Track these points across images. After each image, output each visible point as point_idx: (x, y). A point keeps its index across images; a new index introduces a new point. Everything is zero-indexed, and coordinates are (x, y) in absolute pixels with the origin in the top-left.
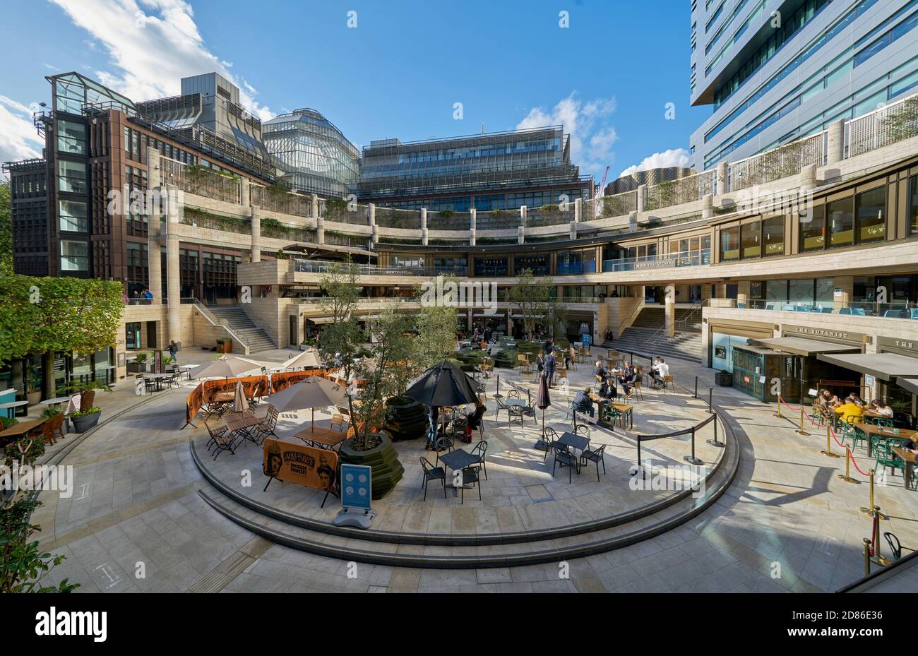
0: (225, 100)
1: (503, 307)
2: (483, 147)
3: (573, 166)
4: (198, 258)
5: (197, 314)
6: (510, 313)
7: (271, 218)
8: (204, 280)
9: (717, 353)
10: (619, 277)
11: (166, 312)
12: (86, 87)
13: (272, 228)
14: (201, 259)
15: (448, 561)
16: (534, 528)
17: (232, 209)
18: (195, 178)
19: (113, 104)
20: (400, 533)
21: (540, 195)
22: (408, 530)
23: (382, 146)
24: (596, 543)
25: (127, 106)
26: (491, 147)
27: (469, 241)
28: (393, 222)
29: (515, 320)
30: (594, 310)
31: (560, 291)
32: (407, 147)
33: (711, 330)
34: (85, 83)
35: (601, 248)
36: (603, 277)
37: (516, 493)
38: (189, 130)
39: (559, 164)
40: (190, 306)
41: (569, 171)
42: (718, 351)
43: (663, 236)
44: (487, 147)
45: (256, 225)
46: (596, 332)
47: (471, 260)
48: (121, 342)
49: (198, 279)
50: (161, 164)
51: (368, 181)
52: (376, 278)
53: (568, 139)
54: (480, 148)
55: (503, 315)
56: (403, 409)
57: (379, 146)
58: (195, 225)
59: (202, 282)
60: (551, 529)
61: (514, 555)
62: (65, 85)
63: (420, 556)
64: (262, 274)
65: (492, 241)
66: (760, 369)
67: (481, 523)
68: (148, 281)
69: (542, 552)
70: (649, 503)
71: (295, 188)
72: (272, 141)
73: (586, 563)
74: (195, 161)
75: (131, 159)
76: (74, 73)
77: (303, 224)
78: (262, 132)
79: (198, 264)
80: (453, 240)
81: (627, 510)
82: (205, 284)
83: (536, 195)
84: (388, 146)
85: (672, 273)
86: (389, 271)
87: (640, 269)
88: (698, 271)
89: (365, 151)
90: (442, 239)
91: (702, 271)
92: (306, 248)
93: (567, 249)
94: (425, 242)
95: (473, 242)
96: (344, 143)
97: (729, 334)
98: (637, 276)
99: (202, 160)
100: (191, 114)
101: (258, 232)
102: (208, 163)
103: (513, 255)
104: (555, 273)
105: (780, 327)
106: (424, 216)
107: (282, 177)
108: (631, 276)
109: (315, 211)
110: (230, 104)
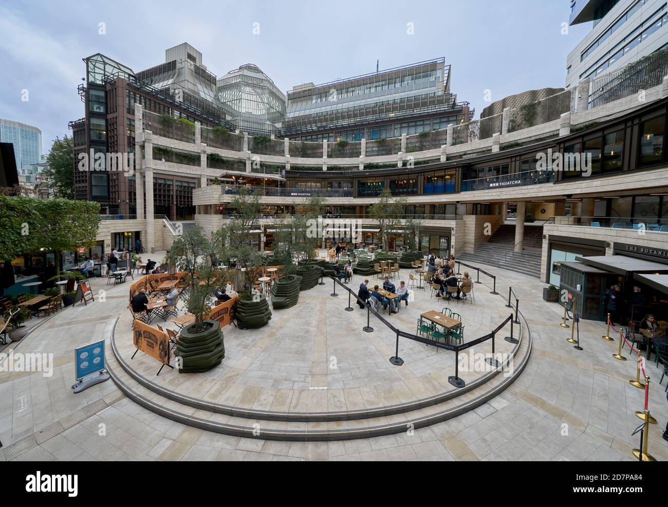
0: (192, 63)
2: (377, 84)
3: (452, 94)
4: (173, 185)
5: (165, 226)
7: (214, 153)
8: (177, 201)
9: (554, 270)
10: (474, 197)
11: (145, 224)
12: (105, 63)
13: (215, 161)
14: (174, 186)
15: (222, 428)
16: (297, 410)
17: (189, 147)
18: (166, 127)
19: (120, 74)
20: (200, 400)
21: (422, 123)
22: (206, 399)
23: (301, 90)
24: (340, 431)
25: (130, 75)
26: (384, 83)
27: (358, 167)
28: (304, 152)
29: (387, 234)
30: (452, 226)
31: (427, 209)
32: (319, 89)
33: (551, 246)
34: (105, 61)
35: (460, 169)
36: (461, 196)
37: (302, 379)
38: (168, 89)
39: (440, 93)
40: (160, 220)
41: (447, 100)
42: (555, 266)
43: (516, 156)
44: (380, 83)
45: (204, 159)
46: (453, 246)
47: (356, 183)
48: (108, 246)
49: (173, 201)
50: (143, 116)
51: (290, 119)
52: (283, 199)
53: (449, 70)
54: (375, 84)
55: (378, 230)
56: (247, 304)
57: (299, 90)
58: (164, 160)
59: (175, 203)
60: (309, 413)
61: (271, 431)
62: (94, 63)
63: (206, 421)
64: (205, 197)
65: (377, 166)
66: (581, 286)
67: (260, 401)
68: (136, 202)
69: (293, 432)
70: (403, 402)
71: (238, 128)
72: (229, 92)
73: (326, 447)
74: (170, 112)
75: (130, 113)
76: (98, 54)
77: (237, 157)
78: (218, 86)
79: (173, 190)
80: (346, 166)
81: (381, 405)
82: (177, 204)
84: (305, 89)
85: (519, 192)
86: (293, 193)
87: (493, 188)
88: (543, 190)
89: (289, 95)
90: (338, 166)
91: (546, 189)
92: (234, 176)
93: (432, 171)
94: (325, 169)
95: (361, 168)
96: (274, 90)
97: (566, 251)
98: (490, 194)
99: (175, 111)
100: (171, 76)
101: (204, 164)
102: (179, 113)
103: (388, 177)
104: (422, 193)
105: (612, 245)
106: (325, 146)
107: (230, 121)
108: (484, 194)
109: (245, 146)
110: (195, 66)
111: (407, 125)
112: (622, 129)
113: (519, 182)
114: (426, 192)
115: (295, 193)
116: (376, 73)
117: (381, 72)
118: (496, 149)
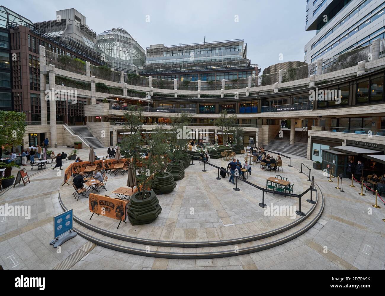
0: (78, 22)
1: (213, 129)
2: (205, 49)
3: (248, 59)
5: (65, 130)
6: (216, 132)
7: (101, 82)
8: (69, 113)
9: (314, 153)
10: (268, 115)
11: (50, 128)
12: (8, 14)
13: (101, 88)
14: (67, 102)
15: (182, 255)
16: (225, 239)
17: (82, 78)
18: (63, 63)
19: (22, 23)
20: (159, 241)
21: (232, 74)
22: (163, 239)
23: (156, 48)
24: (254, 247)
25: (29, 24)
26: (209, 49)
27: (197, 96)
28: (161, 85)
29: (218, 135)
30: (256, 131)
31: (240, 121)
32: (168, 48)
33: (312, 142)
34: (8, 12)
35: (260, 101)
36: (261, 115)
37: (216, 221)
38: (61, 38)
39: (241, 58)
40: (61, 126)
41: (246, 63)
42: (315, 152)
43: (290, 95)
44: (207, 49)
45: (93, 86)
46: (257, 141)
47: (198, 105)
48: (26, 143)
49: (66, 112)
50: (46, 54)
51: (149, 65)
52: (152, 113)
53: (246, 46)
54: (203, 49)
55: (213, 133)
57: (154, 48)
58: (63, 85)
59: (68, 114)
60: (233, 240)
61: (214, 253)
63: (168, 253)
64: (96, 110)
65: (208, 96)
66: (335, 162)
67: (199, 236)
68: (41, 113)
69: (228, 251)
70: (281, 227)
71: (113, 68)
72: (102, 44)
73: (249, 257)
74: (64, 53)
75: (31, 51)
76: (2, 6)
77: (117, 86)
78: (97, 39)
79: (66, 105)
80: (189, 95)
81: (270, 230)
82: (69, 115)
83: (230, 74)
84: (159, 47)
85: (294, 114)
86: (158, 110)
87: (279, 111)
88: (307, 113)
89: (148, 50)
90: (184, 95)
91: (309, 113)
92: (118, 98)
93: (244, 101)
94: (176, 96)
95: (199, 97)
96: (137, 46)
97: (321, 144)
98: (278, 114)
99: (67, 53)
100: (62, 29)
101: (94, 89)
102: (70, 54)
103: (218, 103)
104: (238, 112)
105: (345, 141)
106: (175, 83)
107: (107, 62)
108: (274, 114)
109: (122, 79)
110: (81, 25)
111: (223, 74)
112: (348, 86)
113: (294, 108)
114: (240, 113)
115: (159, 110)
116: (204, 43)
117: (207, 43)
118: (276, 91)
